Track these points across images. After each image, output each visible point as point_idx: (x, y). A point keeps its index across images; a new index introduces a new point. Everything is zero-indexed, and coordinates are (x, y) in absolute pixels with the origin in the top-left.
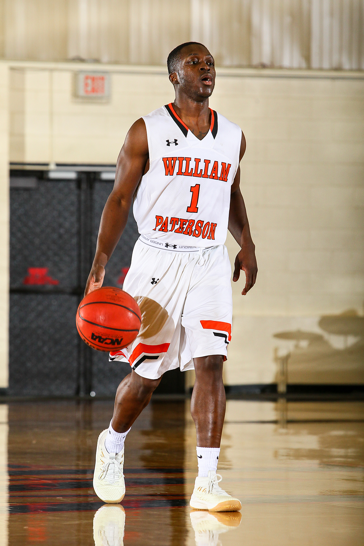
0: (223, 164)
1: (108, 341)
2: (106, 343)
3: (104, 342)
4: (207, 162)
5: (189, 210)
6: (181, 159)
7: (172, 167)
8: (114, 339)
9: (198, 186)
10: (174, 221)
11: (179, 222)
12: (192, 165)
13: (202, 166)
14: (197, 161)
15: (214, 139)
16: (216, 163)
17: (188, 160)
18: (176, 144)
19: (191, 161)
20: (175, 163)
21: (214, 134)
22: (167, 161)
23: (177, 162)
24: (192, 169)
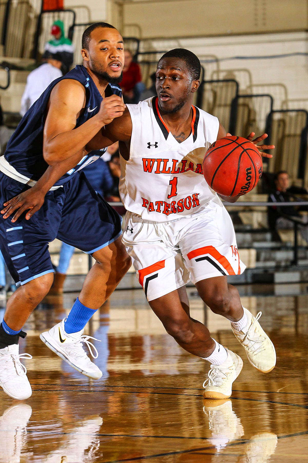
4: (185, 162)
5: (169, 197)
7: (151, 167)
9: (176, 179)
10: (159, 203)
11: (164, 204)
12: (170, 165)
13: (179, 165)
14: (175, 161)
17: (166, 161)
18: (156, 147)
19: (168, 161)
20: (153, 163)
22: (147, 162)
23: (156, 163)
24: (170, 168)
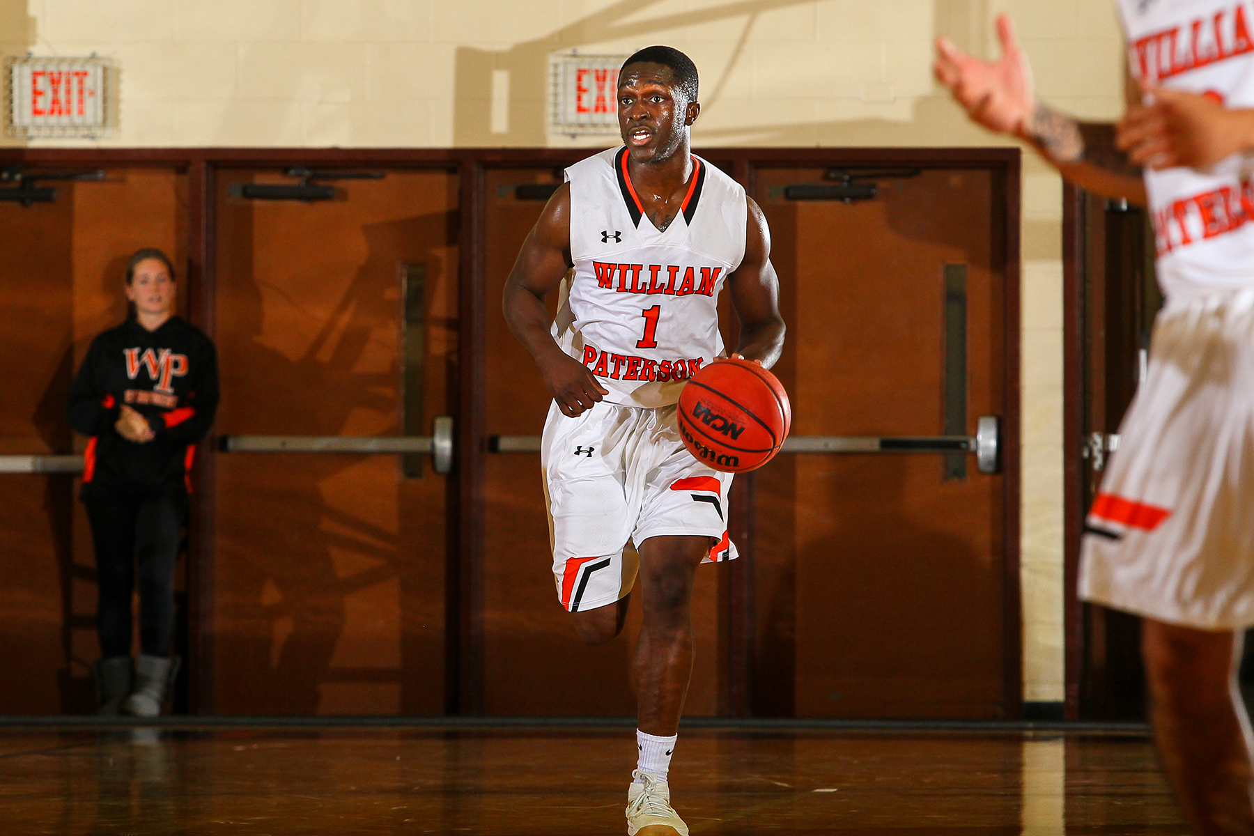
0: (705, 271)
1: (719, 423)
2: (714, 427)
3: (712, 423)
4: (673, 270)
5: (640, 345)
6: (624, 268)
8: (730, 422)
9: (656, 308)
10: (618, 359)
11: (627, 361)
12: (645, 276)
13: (663, 277)
14: (655, 269)
15: (688, 225)
16: (690, 270)
17: (637, 268)
18: (618, 240)
19: (641, 270)
20: (612, 273)
21: (688, 217)
22: (600, 269)
23: (617, 272)
24: (644, 284)
